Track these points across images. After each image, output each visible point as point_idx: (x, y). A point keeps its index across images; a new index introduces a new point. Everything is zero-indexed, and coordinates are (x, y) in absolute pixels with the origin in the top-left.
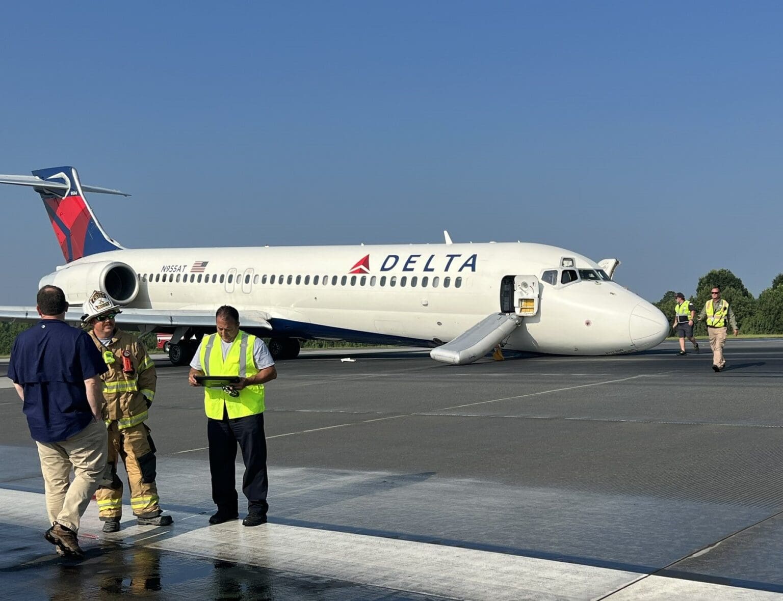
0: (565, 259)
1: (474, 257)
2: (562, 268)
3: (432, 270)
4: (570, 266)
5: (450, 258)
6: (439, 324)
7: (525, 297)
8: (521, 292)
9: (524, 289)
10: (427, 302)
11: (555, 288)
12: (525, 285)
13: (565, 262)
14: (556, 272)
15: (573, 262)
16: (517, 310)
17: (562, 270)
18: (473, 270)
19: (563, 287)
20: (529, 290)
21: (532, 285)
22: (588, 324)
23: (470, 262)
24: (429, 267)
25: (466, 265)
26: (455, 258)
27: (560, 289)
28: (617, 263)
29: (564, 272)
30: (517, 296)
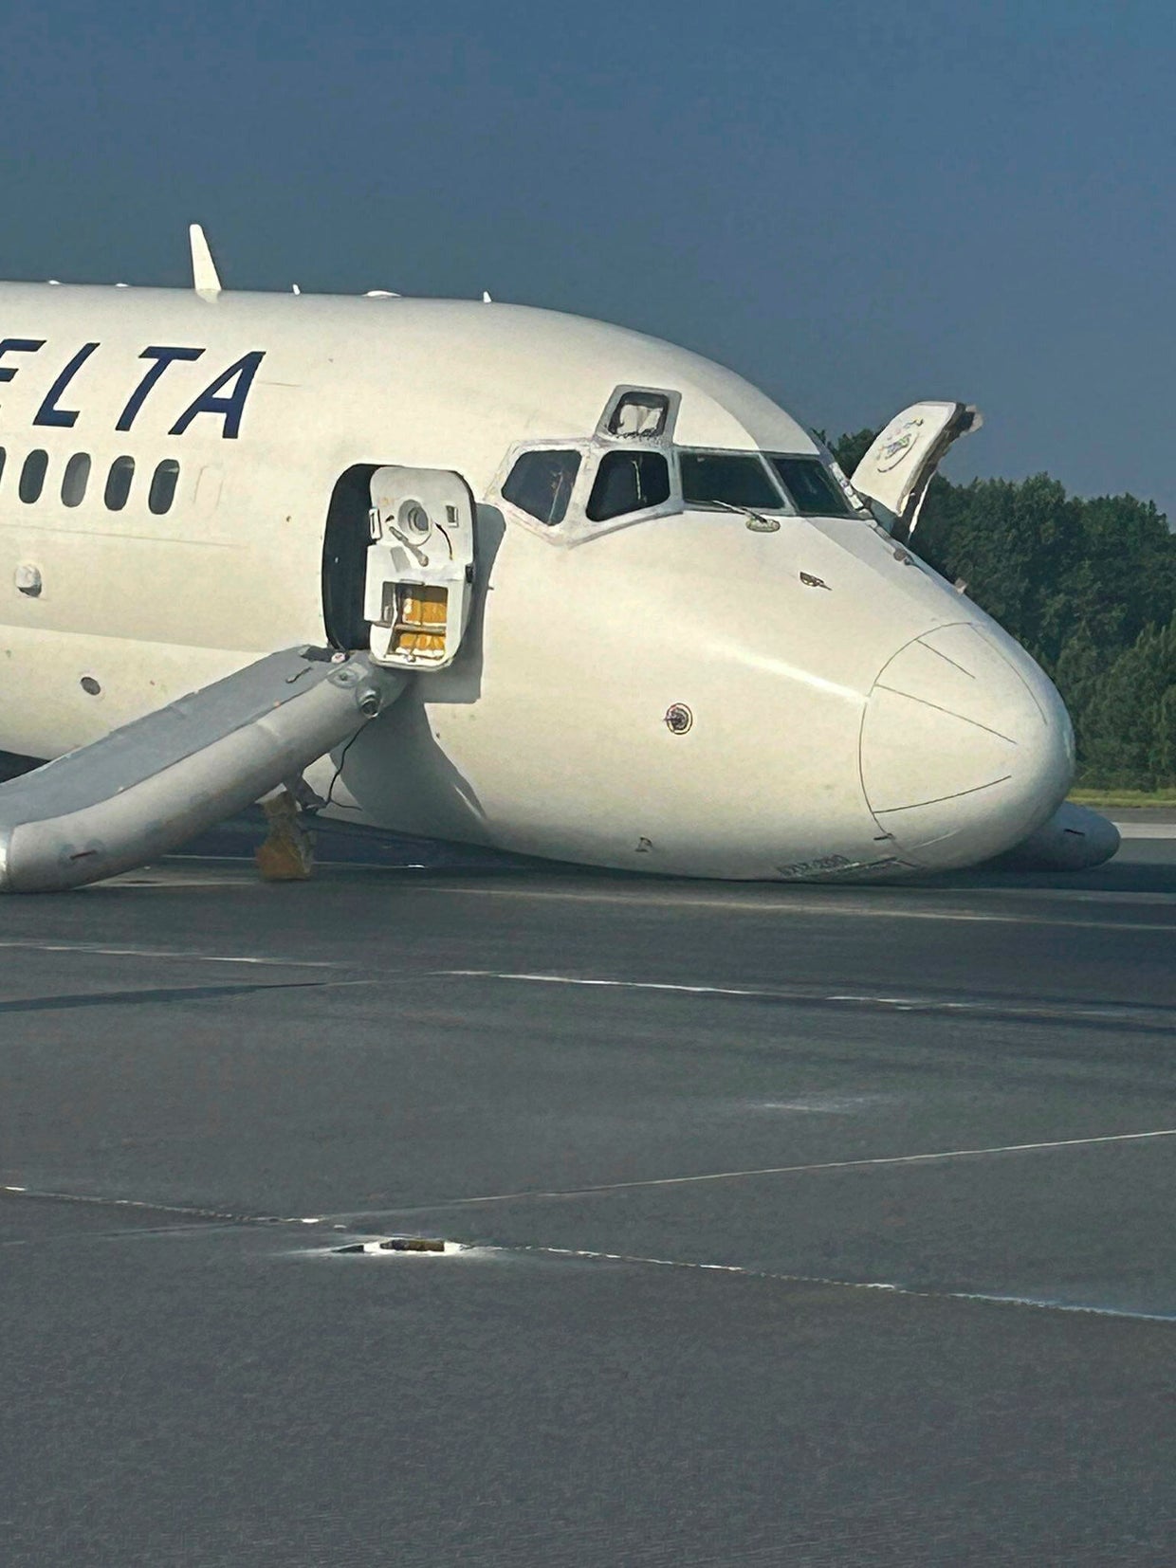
0: (632, 397)
1: (250, 364)
2: (603, 443)
3: (68, 419)
4: (648, 433)
5: (153, 362)
6: (90, 686)
7: (415, 574)
8: (394, 551)
9: (415, 537)
10: (37, 575)
11: (554, 541)
12: (415, 516)
13: (628, 413)
14: (572, 459)
15: (664, 414)
16: (379, 639)
17: (602, 452)
18: (231, 431)
19: (592, 537)
20: (432, 544)
21: (442, 519)
22: (678, 720)
23: (226, 392)
24: (60, 406)
25: (206, 402)
26: (175, 364)
27: (574, 544)
28: (960, 423)
29: (612, 463)
30: (378, 571)
